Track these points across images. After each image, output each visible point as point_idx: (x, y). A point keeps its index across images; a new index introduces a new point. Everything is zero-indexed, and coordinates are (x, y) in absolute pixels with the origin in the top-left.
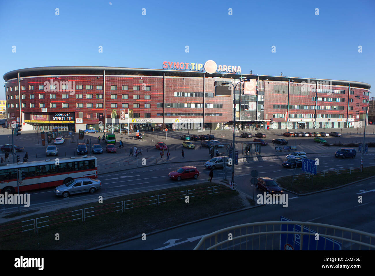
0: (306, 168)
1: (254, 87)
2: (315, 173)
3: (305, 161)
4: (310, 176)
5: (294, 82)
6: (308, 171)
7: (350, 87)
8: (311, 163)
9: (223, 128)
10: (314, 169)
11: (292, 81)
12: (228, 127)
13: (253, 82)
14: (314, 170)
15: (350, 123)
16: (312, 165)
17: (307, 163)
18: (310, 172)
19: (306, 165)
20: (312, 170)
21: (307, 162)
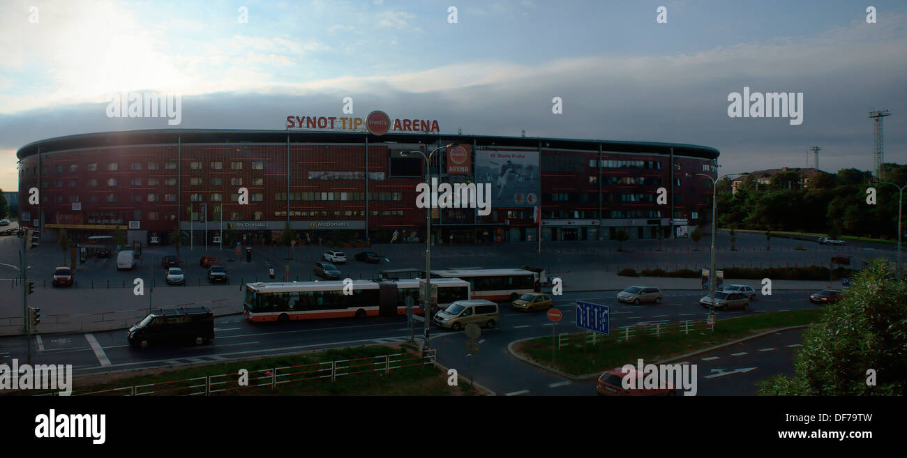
0: (585, 321)
1: (466, 157)
2: (606, 331)
3: (582, 307)
4: (594, 339)
5: (550, 147)
6: (590, 328)
7: (673, 156)
8: (596, 310)
9: (405, 239)
10: (604, 323)
11: (545, 146)
12: (416, 236)
13: (465, 150)
14: (603, 326)
15: (678, 229)
16: (598, 315)
17: (586, 310)
18: (594, 329)
19: (585, 315)
20: (599, 325)
21: (588, 308)
